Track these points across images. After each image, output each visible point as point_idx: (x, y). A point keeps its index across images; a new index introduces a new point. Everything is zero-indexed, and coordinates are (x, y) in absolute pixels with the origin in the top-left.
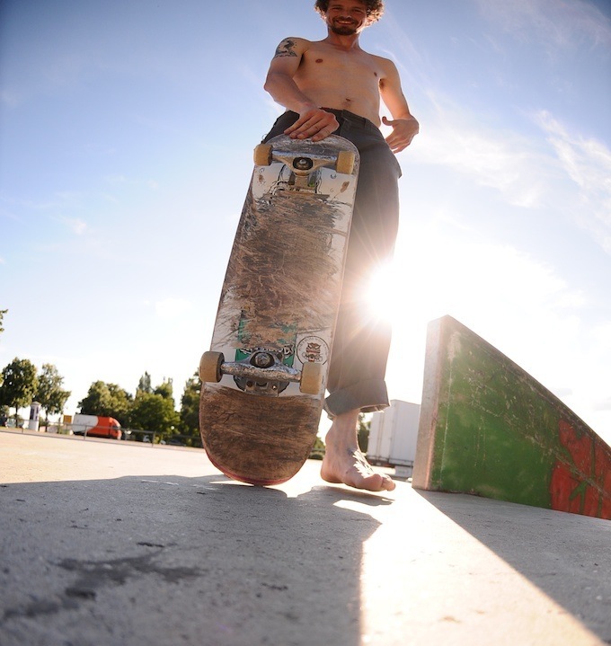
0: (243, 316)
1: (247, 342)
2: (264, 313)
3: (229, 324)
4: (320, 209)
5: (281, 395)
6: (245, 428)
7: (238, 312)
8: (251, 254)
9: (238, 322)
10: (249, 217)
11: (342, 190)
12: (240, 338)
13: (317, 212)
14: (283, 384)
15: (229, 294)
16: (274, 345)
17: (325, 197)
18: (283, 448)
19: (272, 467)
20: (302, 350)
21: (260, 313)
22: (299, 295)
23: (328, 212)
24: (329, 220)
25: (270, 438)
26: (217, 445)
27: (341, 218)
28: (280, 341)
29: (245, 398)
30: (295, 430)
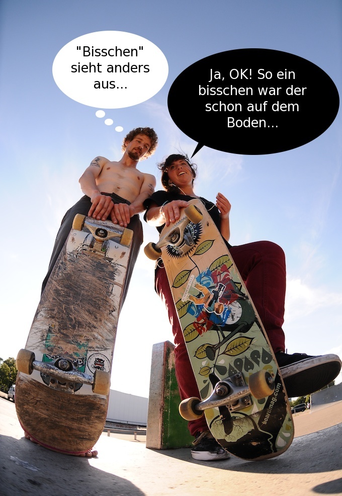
0: (49, 331)
1: (51, 350)
2: (65, 332)
3: (39, 334)
4: (107, 267)
5: (77, 393)
6: (49, 413)
7: (47, 327)
8: (60, 288)
9: (46, 335)
10: (62, 263)
11: (121, 257)
12: (47, 347)
13: (105, 268)
14: (77, 385)
15: (42, 313)
16: (71, 356)
17: (110, 260)
18: (80, 431)
19: (72, 443)
20: (91, 362)
21: (62, 331)
22: (90, 323)
23: (111, 269)
24: (112, 275)
25: (69, 423)
26: (28, 420)
27: (119, 275)
28: (76, 354)
29: (49, 391)
30: (88, 419)
